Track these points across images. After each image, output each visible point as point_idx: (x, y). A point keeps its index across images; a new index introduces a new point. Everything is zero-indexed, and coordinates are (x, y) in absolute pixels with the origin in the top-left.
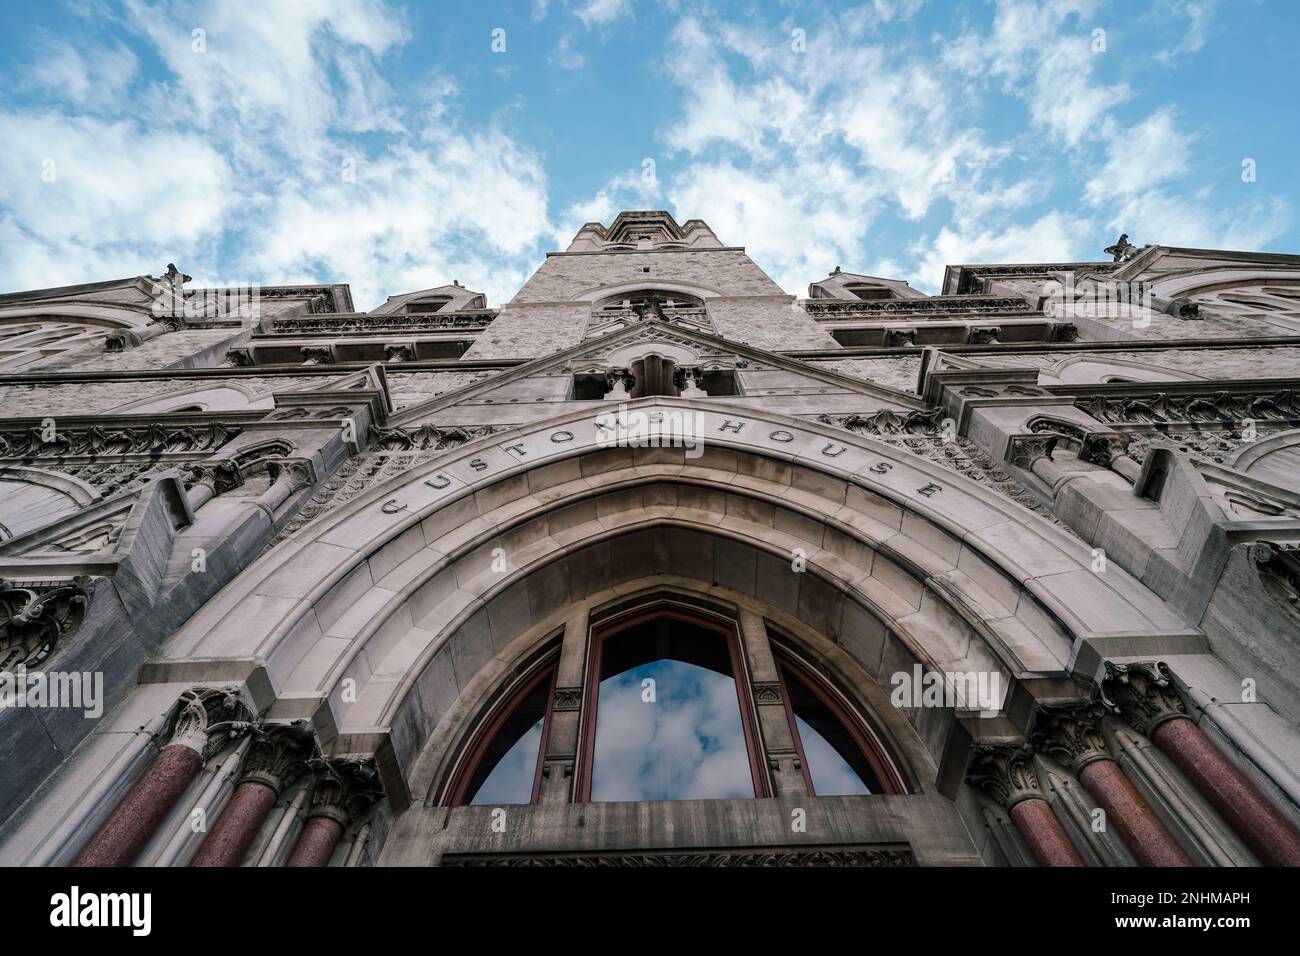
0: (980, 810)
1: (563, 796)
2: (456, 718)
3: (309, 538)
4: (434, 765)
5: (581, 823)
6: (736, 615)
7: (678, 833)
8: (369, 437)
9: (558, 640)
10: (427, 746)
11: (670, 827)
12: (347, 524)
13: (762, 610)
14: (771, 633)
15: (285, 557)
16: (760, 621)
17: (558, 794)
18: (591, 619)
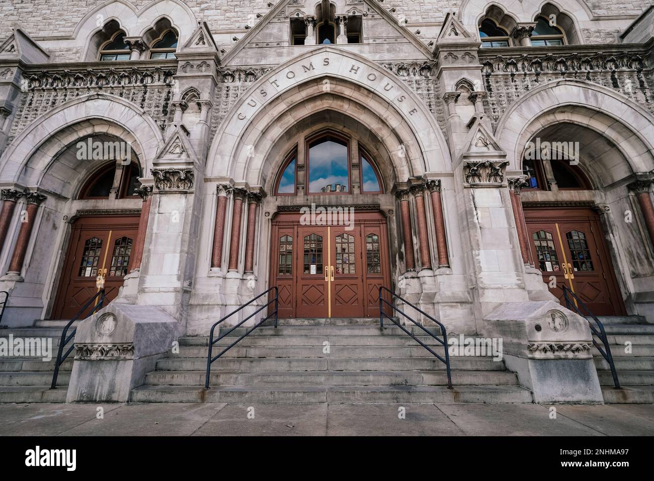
0: (396, 200)
1: (303, 194)
2: (272, 173)
3: (222, 132)
4: (270, 186)
5: (307, 200)
6: (350, 138)
7: (329, 202)
8: (217, 73)
9: (296, 147)
10: (267, 181)
11: (327, 201)
12: (230, 124)
13: (357, 138)
14: (359, 144)
15: (219, 140)
16: (357, 142)
17: (301, 193)
18: (305, 139)
